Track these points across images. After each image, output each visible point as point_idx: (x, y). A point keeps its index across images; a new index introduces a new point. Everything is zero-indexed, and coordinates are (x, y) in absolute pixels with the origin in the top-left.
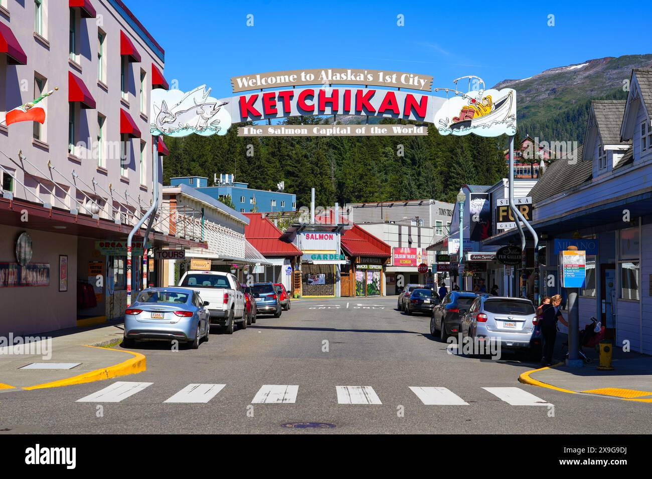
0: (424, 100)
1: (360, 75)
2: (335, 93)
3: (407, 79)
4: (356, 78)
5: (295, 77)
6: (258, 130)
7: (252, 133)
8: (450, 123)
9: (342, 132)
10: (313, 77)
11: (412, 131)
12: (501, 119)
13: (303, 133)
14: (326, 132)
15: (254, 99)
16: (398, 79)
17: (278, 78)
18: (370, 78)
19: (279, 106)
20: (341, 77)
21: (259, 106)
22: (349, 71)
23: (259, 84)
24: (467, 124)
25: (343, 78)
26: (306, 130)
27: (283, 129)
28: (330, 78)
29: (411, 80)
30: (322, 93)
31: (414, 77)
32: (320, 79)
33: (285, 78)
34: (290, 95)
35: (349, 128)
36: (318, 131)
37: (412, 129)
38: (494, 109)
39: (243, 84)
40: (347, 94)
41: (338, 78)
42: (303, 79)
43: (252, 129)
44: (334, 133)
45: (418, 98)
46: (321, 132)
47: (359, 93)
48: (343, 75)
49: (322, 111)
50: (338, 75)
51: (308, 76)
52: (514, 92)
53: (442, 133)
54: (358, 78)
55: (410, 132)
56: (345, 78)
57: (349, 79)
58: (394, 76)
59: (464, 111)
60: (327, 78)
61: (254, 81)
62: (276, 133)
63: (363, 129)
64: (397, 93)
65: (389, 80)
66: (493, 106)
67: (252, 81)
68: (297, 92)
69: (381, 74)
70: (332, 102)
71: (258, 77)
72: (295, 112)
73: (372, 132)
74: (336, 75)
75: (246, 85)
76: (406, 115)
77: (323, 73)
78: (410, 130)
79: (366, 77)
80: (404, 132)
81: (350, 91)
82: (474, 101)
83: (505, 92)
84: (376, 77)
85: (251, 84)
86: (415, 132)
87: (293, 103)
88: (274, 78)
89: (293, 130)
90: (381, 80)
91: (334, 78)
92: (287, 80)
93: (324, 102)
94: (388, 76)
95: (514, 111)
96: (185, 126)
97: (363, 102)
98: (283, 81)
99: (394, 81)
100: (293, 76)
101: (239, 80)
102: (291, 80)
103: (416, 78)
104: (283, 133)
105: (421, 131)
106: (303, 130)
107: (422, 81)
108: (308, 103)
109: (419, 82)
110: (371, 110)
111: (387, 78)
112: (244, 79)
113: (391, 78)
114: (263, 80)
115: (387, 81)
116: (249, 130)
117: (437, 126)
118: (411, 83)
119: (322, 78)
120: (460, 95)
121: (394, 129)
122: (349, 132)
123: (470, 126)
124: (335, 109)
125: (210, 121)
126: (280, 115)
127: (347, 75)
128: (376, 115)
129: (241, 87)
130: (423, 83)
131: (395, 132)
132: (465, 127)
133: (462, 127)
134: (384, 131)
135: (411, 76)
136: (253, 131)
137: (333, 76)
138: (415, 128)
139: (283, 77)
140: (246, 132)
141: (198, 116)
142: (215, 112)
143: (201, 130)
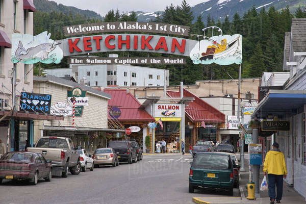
0: (184, 42)
1: (144, 26)
2: (128, 37)
3: (173, 29)
4: (141, 27)
5: (103, 27)
8: (201, 56)
9: (132, 62)
10: (114, 27)
11: (176, 62)
12: (232, 54)
14: (123, 62)
15: (77, 41)
16: (168, 28)
17: (93, 27)
18: (150, 28)
19: (94, 46)
21: (81, 46)
22: (137, 24)
23: (81, 31)
24: (211, 57)
26: (110, 61)
28: (125, 28)
29: (176, 29)
30: (120, 38)
33: (97, 27)
34: (101, 39)
35: (137, 60)
36: (118, 61)
38: (228, 48)
39: (71, 31)
40: (136, 38)
41: (130, 28)
42: (108, 28)
44: (128, 62)
45: (180, 40)
47: (143, 37)
48: (133, 26)
49: (120, 48)
51: (111, 26)
52: (241, 36)
53: (195, 63)
54: (143, 28)
55: (175, 62)
56: (134, 28)
57: (137, 28)
58: (165, 27)
59: (208, 49)
60: (123, 27)
61: (78, 29)
63: (146, 60)
64: (167, 38)
65: (162, 29)
66: (227, 46)
68: (104, 37)
69: (157, 25)
70: (127, 43)
71: (80, 26)
72: (103, 49)
73: (152, 62)
74: (129, 26)
75: (73, 32)
76: (173, 51)
77: (121, 24)
78: (175, 60)
79: (147, 27)
80: (171, 62)
81: (138, 36)
82: (215, 42)
83: (236, 36)
84: (154, 27)
85: (75, 31)
86: (178, 62)
87: (102, 43)
88: (90, 28)
89: (102, 60)
90: (157, 29)
91: (128, 28)
92: (98, 29)
95: (241, 49)
97: (146, 43)
98: (96, 29)
99: (165, 30)
101: (68, 28)
102: (101, 29)
103: (179, 28)
104: (96, 62)
105: (182, 61)
106: (108, 61)
107: (183, 30)
108: (112, 43)
109: (181, 30)
110: (151, 48)
111: (161, 27)
112: (71, 28)
113: (164, 28)
114: (83, 28)
116: (75, 60)
117: (192, 58)
118: (176, 31)
119: (120, 28)
120: (206, 39)
121: (165, 60)
122: (137, 62)
123: (212, 58)
124: (129, 47)
125: (49, 55)
126: (94, 51)
127: (136, 26)
128: (154, 51)
129: (69, 32)
130: (183, 31)
131: (166, 62)
132: (210, 59)
133: (207, 59)
134: (159, 61)
135: (176, 26)
136: (77, 61)
137: (127, 26)
138: (178, 59)
139: (95, 27)
140: (72, 61)
141: (42, 51)
142: (53, 49)
143: (44, 60)
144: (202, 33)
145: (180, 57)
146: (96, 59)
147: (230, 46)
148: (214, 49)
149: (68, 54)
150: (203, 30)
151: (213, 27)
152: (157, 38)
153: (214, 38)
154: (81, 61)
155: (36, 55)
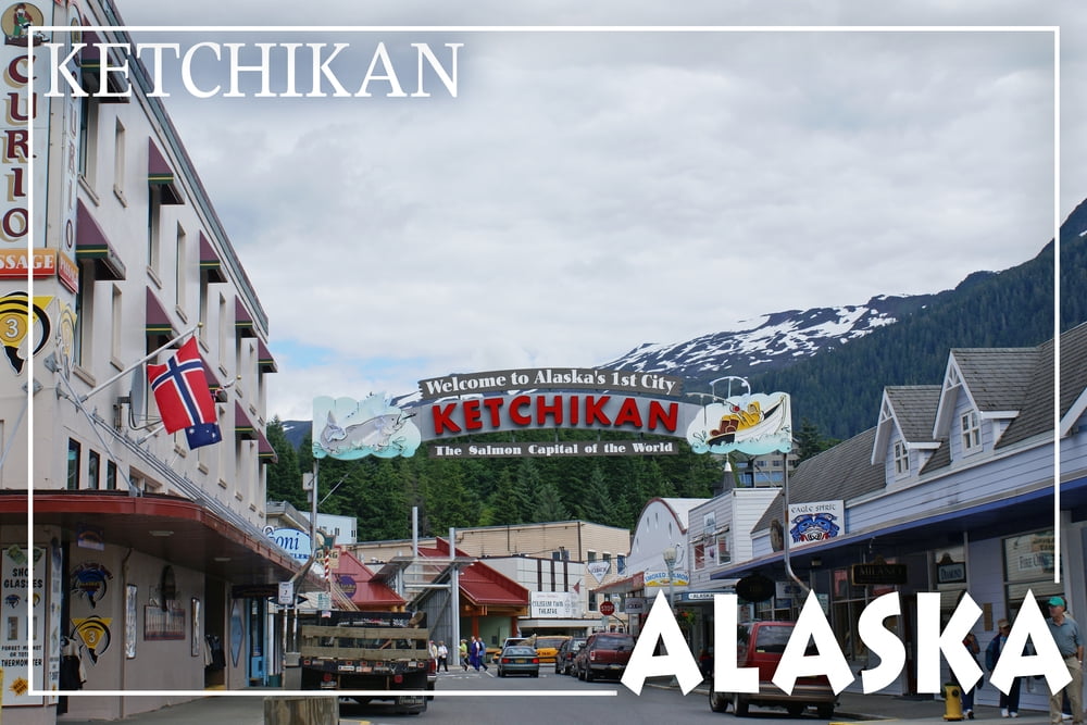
0: (674, 408)
1: (588, 377)
2: (558, 400)
3: (649, 382)
4: (583, 378)
5: (504, 379)
6: (456, 450)
7: (447, 454)
8: (710, 437)
9: (566, 451)
11: (659, 449)
12: (771, 432)
13: (515, 453)
14: (546, 452)
15: (451, 408)
16: (638, 381)
18: (602, 380)
19: (485, 417)
20: (563, 379)
21: (457, 418)
23: (456, 389)
24: (730, 439)
26: (519, 449)
27: (489, 447)
28: (549, 381)
29: (655, 382)
30: (541, 400)
31: (658, 379)
33: (490, 381)
34: (500, 403)
35: (576, 446)
36: (536, 450)
37: (658, 446)
38: (763, 419)
39: (435, 389)
40: (574, 400)
41: (560, 381)
42: (514, 382)
43: (447, 448)
44: (557, 452)
45: (665, 404)
46: (539, 451)
47: (590, 399)
48: (566, 376)
49: (541, 422)
50: (560, 376)
51: (521, 378)
52: (788, 396)
53: (697, 451)
54: (585, 381)
55: (655, 450)
56: (569, 380)
57: (574, 381)
58: (633, 378)
59: (724, 423)
60: (546, 380)
61: (450, 385)
62: (480, 453)
63: (595, 447)
64: (638, 400)
65: (627, 383)
66: (761, 415)
67: (447, 385)
68: (507, 402)
69: (616, 375)
70: (555, 411)
72: (505, 426)
73: (606, 451)
74: (557, 376)
75: (439, 391)
76: (652, 427)
77: (540, 372)
78: (655, 447)
79: (596, 379)
80: (647, 450)
81: (577, 397)
82: (737, 409)
83: (777, 397)
84: (609, 379)
85: (445, 390)
86: (662, 450)
87: (503, 413)
88: (476, 382)
89: (502, 449)
90: (616, 382)
91: (555, 381)
92: (493, 384)
93: (543, 411)
95: (788, 422)
96: (358, 445)
97: (595, 411)
98: (487, 385)
99: (633, 384)
100: (502, 379)
102: (499, 383)
103: (661, 380)
104: (489, 453)
105: (669, 448)
106: (515, 449)
107: (669, 383)
108: (524, 413)
109: (665, 385)
110: (606, 422)
111: (624, 379)
113: (629, 380)
114: (462, 383)
115: (623, 383)
116: (444, 450)
117: (691, 440)
118: (655, 386)
119: (539, 381)
120: (719, 401)
121: (635, 445)
122: (576, 451)
123: (733, 441)
124: (558, 421)
125: (393, 438)
126: (486, 429)
127: (571, 378)
128: (612, 428)
129: (432, 392)
130: (670, 386)
131: (636, 450)
132: (728, 442)
133: (723, 443)
134: (622, 449)
135: (655, 377)
136: (450, 451)
137: (553, 377)
138: (662, 444)
139: (487, 380)
140: (440, 451)
141: (376, 432)
142: (398, 426)
143: (380, 451)
144: (708, 390)
145: (666, 440)
147: (767, 415)
148: (735, 422)
149: (431, 437)
150: (712, 383)
151: (732, 378)
152: (617, 401)
153: (735, 400)
154: (458, 451)
155: (364, 441)
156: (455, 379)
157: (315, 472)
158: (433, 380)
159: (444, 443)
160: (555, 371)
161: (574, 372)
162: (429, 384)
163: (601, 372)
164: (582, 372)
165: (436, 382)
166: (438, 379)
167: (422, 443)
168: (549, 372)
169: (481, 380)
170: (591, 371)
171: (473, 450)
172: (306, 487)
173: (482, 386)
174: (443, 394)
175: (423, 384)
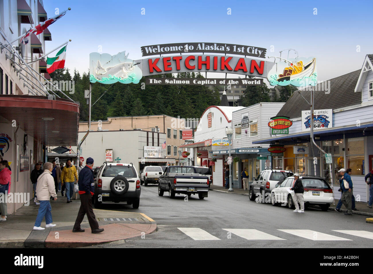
1: (222, 47)
2: (208, 58)
3: (250, 50)
4: (219, 49)
6: (159, 81)
8: (279, 78)
9: (211, 83)
11: (254, 83)
13: (187, 83)
14: (201, 83)
15: (157, 60)
18: (228, 49)
19: (173, 65)
20: (210, 48)
21: (160, 65)
23: (159, 51)
25: (211, 49)
26: (189, 81)
28: (204, 49)
29: (253, 51)
30: (200, 58)
31: (255, 49)
32: (197, 49)
33: (175, 48)
34: (180, 58)
35: (215, 81)
36: (196, 82)
37: (254, 82)
38: (304, 69)
39: (149, 51)
40: (216, 58)
41: (209, 49)
42: (187, 49)
43: (155, 80)
44: (206, 83)
46: (198, 83)
47: (223, 58)
49: (199, 68)
50: (208, 47)
51: (190, 47)
54: (221, 49)
55: (252, 83)
56: (213, 49)
57: (215, 49)
58: (243, 48)
60: (202, 48)
61: (156, 49)
62: (170, 83)
63: (224, 81)
65: (240, 51)
67: (155, 49)
69: (235, 47)
70: (207, 63)
72: (183, 70)
74: (207, 47)
75: (151, 52)
76: (251, 72)
77: (199, 45)
78: (252, 82)
79: (225, 49)
80: (249, 83)
82: (292, 64)
84: (232, 49)
85: (154, 51)
86: (255, 83)
87: (182, 64)
88: (168, 48)
89: (181, 81)
90: (235, 50)
91: (206, 49)
92: (177, 50)
93: (201, 63)
94: (239, 48)
97: (225, 64)
98: (174, 50)
99: (243, 51)
100: (181, 47)
102: (180, 49)
103: (256, 50)
104: (174, 83)
105: (259, 82)
106: (187, 81)
108: (191, 64)
109: (258, 52)
110: (230, 69)
111: (239, 49)
113: (241, 49)
114: (162, 49)
115: (238, 51)
116: (153, 81)
117: (269, 79)
118: (253, 53)
119: (198, 49)
122: (215, 83)
123: (289, 80)
124: (208, 69)
127: (214, 47)
129: (147, 52)
130: (260, 53)
131: (244, 83)
132: (287, 80)
133: (284, 81)
134: (237, 82)
135: (253, 48)
136: (156, 82)
137: (205, 47)
138: (256, 81)
139: (174, 47)
140: (151, 82)
141: (121, 71)
143: (122, 80)
146: (174, 80)
149: (148, 74)
152: (236, 59)
154: (160, 82)
155: (115, 75)
156: (159, 47)
157: (91, 90)
158: (148, 47)
159: (152, 77)
160: (206, 44)
161: (215, 45)
162: (146, 48)
163: (228, 45)
164: (219, 45)
165: (150, 48)
166: (151, 46)
167: (143, 77)
168: (203, 45)
169: (171, 48)
170: (223, 45)
171: (167, 81)
172: (86, 96)
173: (171, 50)
174: (153, 54)
175: (143, 48)
